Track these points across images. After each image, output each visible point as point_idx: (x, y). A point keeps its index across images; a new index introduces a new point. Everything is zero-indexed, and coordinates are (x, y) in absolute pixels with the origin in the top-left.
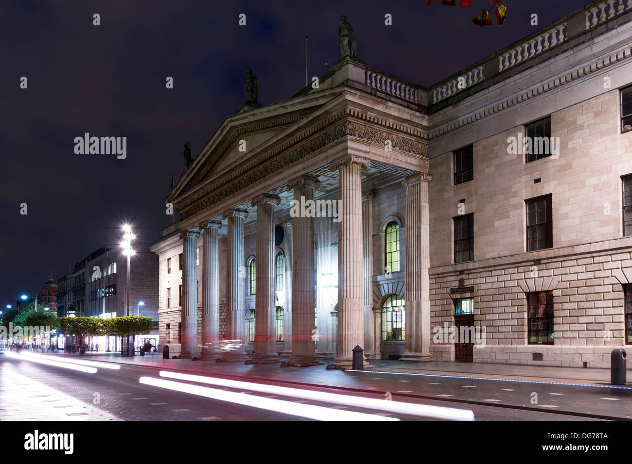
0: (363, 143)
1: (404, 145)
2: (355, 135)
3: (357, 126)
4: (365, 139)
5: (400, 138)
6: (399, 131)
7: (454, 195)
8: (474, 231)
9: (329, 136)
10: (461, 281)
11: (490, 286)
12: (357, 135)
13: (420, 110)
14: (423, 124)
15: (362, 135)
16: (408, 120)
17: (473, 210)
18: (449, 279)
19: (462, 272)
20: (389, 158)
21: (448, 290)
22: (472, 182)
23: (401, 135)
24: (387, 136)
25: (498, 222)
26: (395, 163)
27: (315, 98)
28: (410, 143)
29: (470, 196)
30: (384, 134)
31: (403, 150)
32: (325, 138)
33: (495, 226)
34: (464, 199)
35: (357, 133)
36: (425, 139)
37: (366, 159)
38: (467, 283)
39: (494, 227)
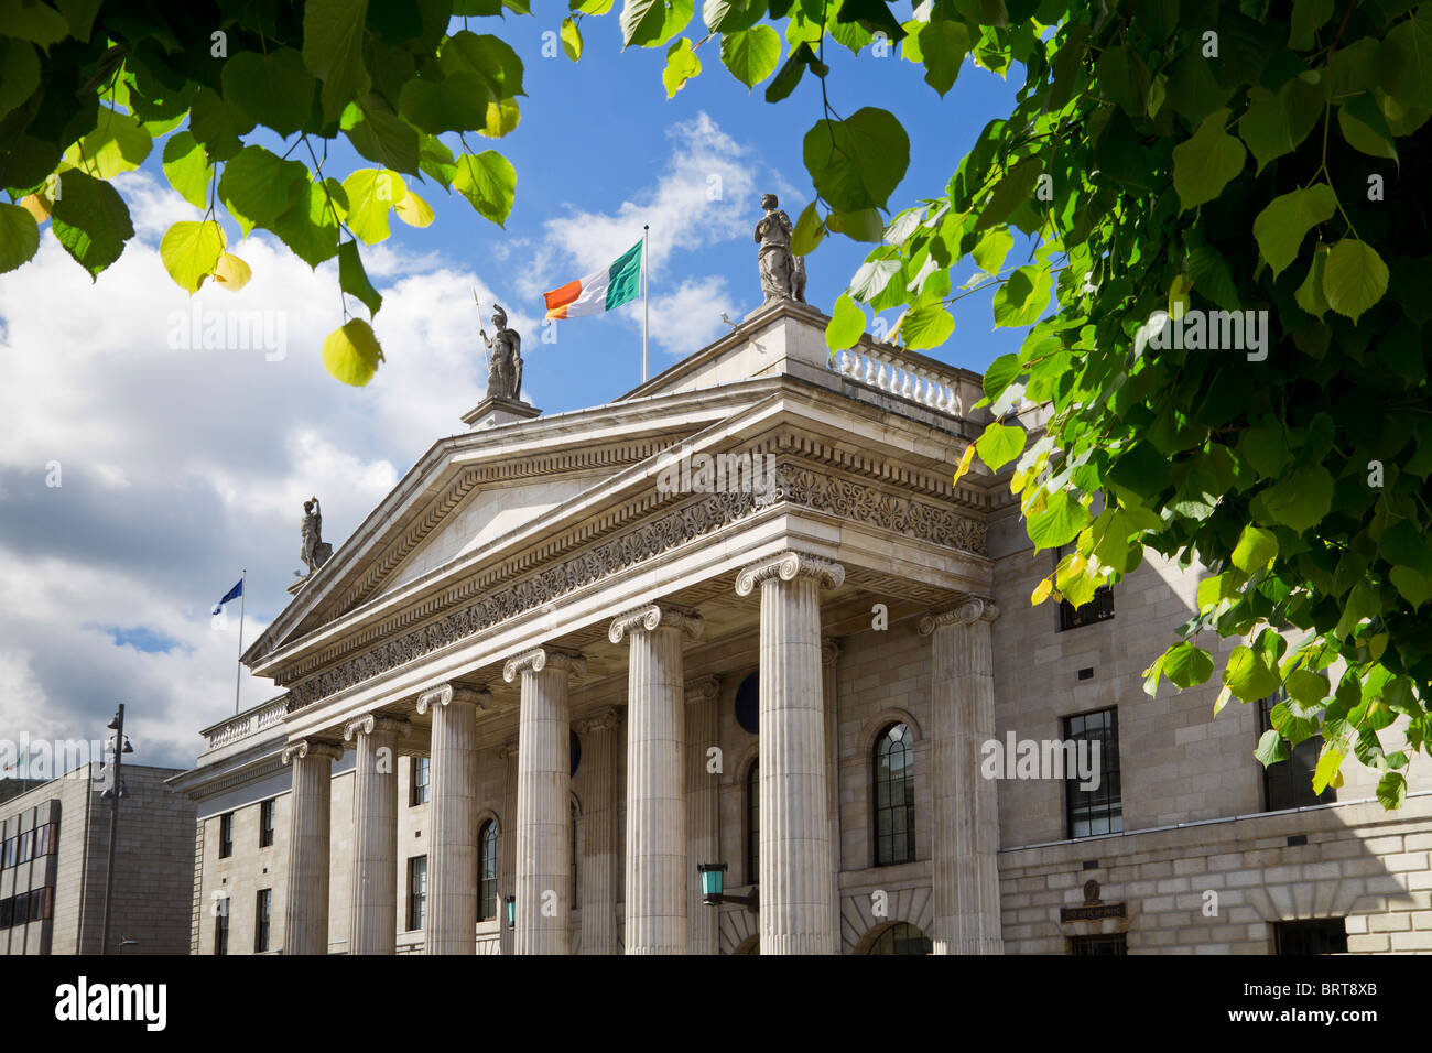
0: (825, 521)
1: (928, 524)
2: (804, 502)
3: (810, 477)
4: (829, 512)
5: (917, 505)
6: (915, 489)
7: (1063, 657)
8: (1121, 754)
9: (734, 501)
10: (1092, 889)
11: (1167, 903)
12: (810, 501)
13: (966, 434)
14: (978, 471)
15: (821, 501)
16: (940, 462)
17: (1117, 699)
18: (1053, 882)
19: (1090, 865)
20: (890, 561)
21: (1055, 914)
22: (1110, 625)
23: (918, 499)
24: (885, 501)
25: (1186, 730)
26: (906, 572)
27: (699, 403)
28: (943, 520)
29: (1106, 657)
30: (877, 498)
31: (925, 537)
32: (722, 505)
33: (1178, 743)
34: (1092, 669)
35: (808, 494)
36: (981, 510)
37: (833, 562)
38: (1107, 895)
39: (1174, 744)
